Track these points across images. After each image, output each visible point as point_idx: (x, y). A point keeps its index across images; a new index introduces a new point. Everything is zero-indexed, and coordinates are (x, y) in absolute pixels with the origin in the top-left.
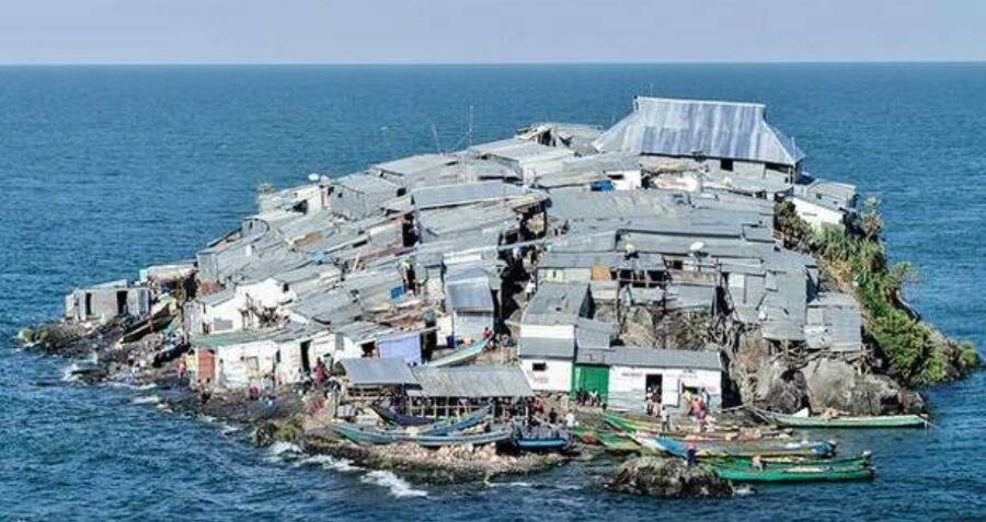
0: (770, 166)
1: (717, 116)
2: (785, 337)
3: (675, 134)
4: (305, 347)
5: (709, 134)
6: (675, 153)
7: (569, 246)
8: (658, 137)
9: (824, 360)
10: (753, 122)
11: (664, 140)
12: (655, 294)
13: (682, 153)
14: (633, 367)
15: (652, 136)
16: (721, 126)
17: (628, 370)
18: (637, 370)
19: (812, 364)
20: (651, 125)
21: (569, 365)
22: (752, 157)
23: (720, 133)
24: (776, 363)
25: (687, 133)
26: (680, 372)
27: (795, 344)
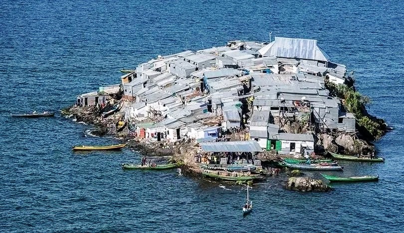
0: (319, 61)
1: (302, 44)
2: (331, 128)
3: (288, 50)
4: (178, 131)
5: (299, 50)
6: (288, 57)
7: (262, 97)
8: (282, 51)
9: (344, 135)
10: (313, 47)
11: (284, 52)
12: (291, 115)
13: (290, 57)
14: (286, 140)
15: (280, 51)
16: (303, 47)
17: (285, 141)
18: (288, 141)
19: (340, 137)
20: (280, 47)
21: (266, 140)
22: (313, 59)
23: (303, 50)
24: (330, 137)
25: (292, 50)
26: (301, 142)
27: (334, 130)
